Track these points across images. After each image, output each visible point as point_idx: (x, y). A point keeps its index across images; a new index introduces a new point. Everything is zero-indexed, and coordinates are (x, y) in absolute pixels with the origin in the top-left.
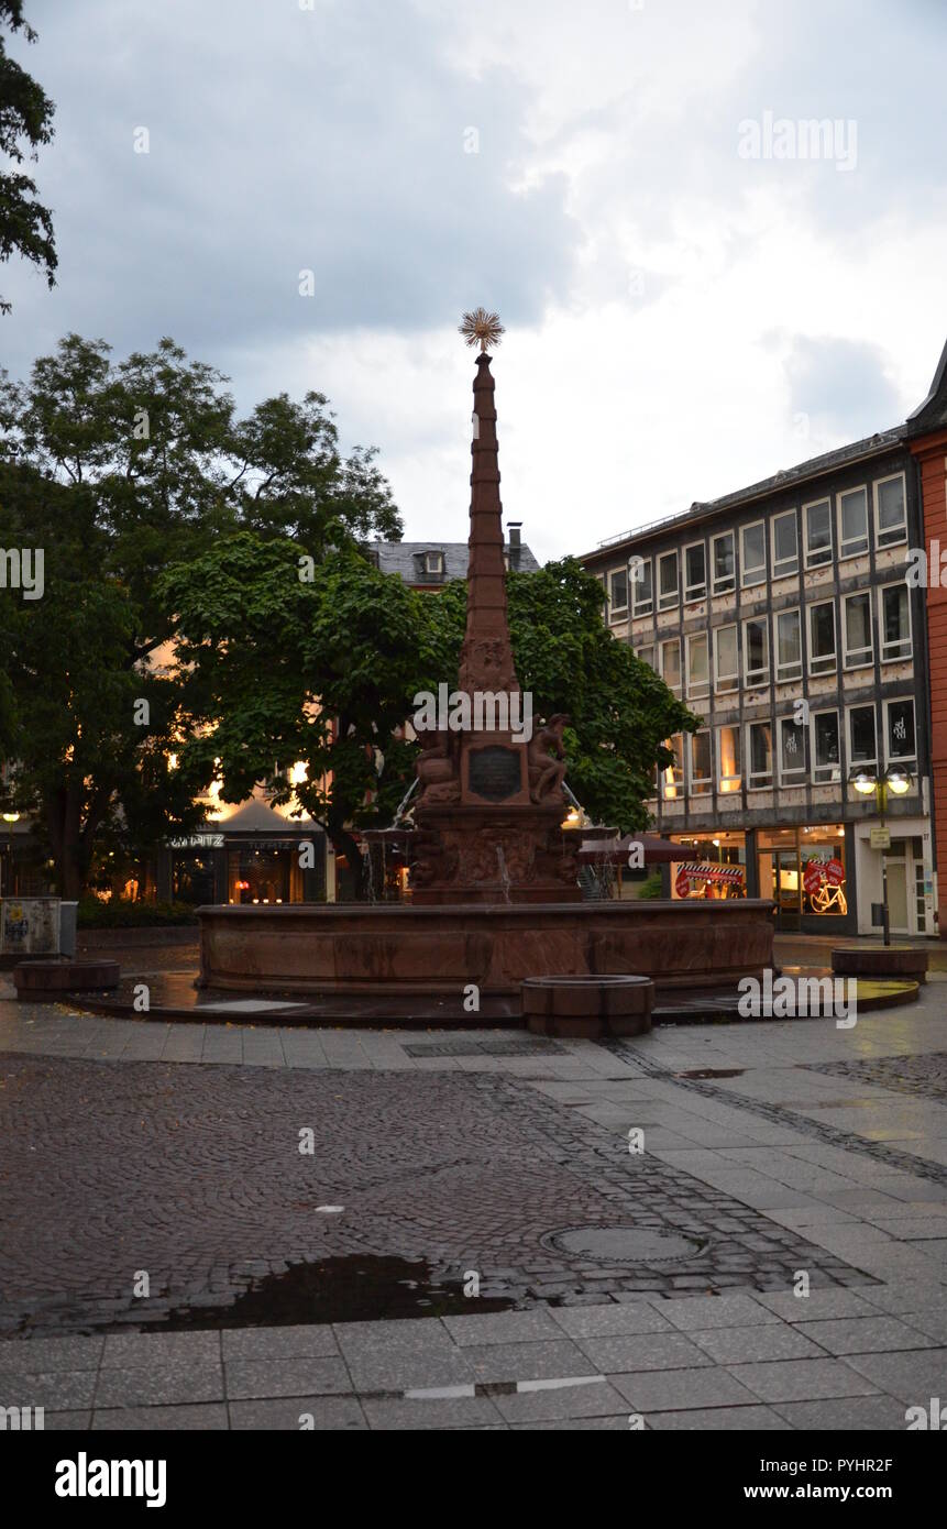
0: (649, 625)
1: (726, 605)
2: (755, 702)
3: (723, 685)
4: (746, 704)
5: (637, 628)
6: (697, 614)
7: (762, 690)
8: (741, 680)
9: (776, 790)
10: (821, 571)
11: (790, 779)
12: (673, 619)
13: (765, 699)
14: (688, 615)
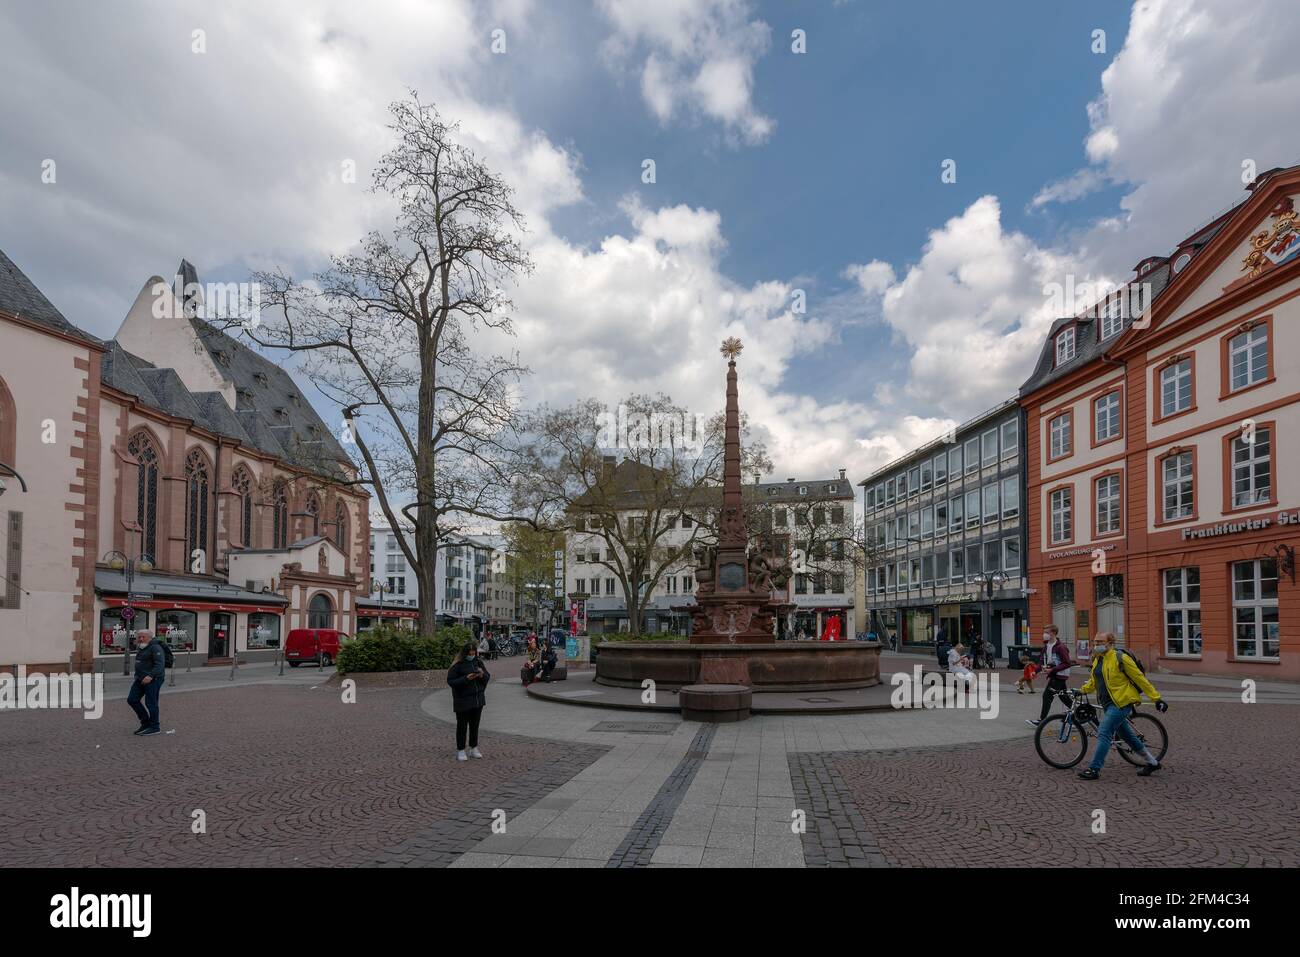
0: (892, 510)
1: (927, 497)
2: (939, 544)
3: (926, 536)
4: (936, 545)
5: (888, 512)
6: (914, 503)
7: (943, 538)
8: (933, 534)
9: (948, 587)
10: (973, 475)
11: (955, 581)
12: (903, 506)
13: (945, 542)
14: (910, 503)
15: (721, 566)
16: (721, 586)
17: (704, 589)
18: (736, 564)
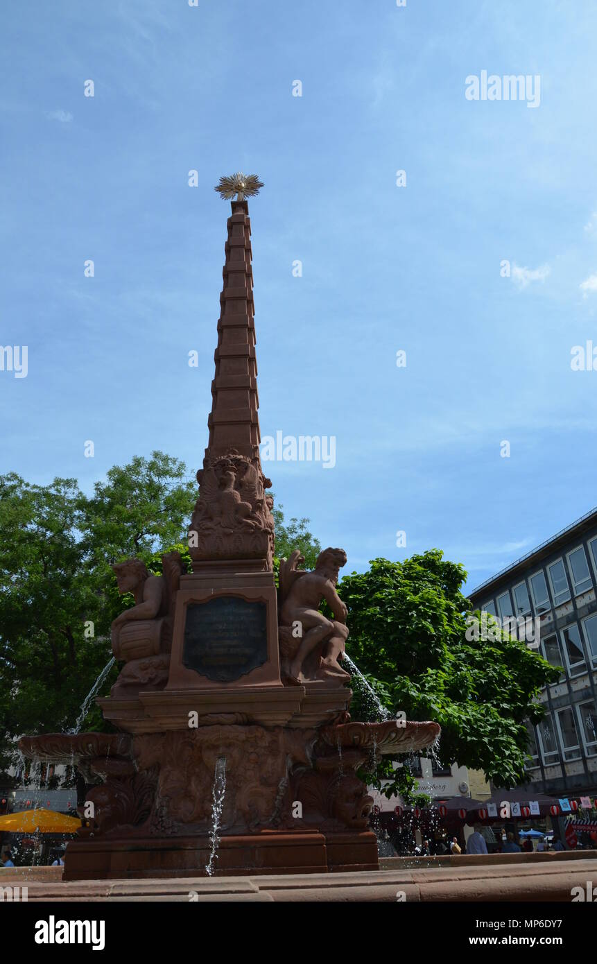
15: (192, 607)
16: (186, 665)
17: (135, 678)
18: (238, 600)
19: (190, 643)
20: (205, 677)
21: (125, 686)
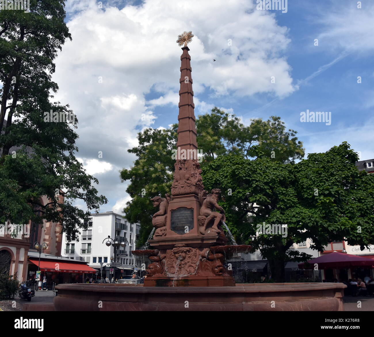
15: (173, 211)
16: (171, 230)
17: (159, 233)
18: (185, 208)
19: (172, 223)
20: (176, 233)
21: (156, 236)
